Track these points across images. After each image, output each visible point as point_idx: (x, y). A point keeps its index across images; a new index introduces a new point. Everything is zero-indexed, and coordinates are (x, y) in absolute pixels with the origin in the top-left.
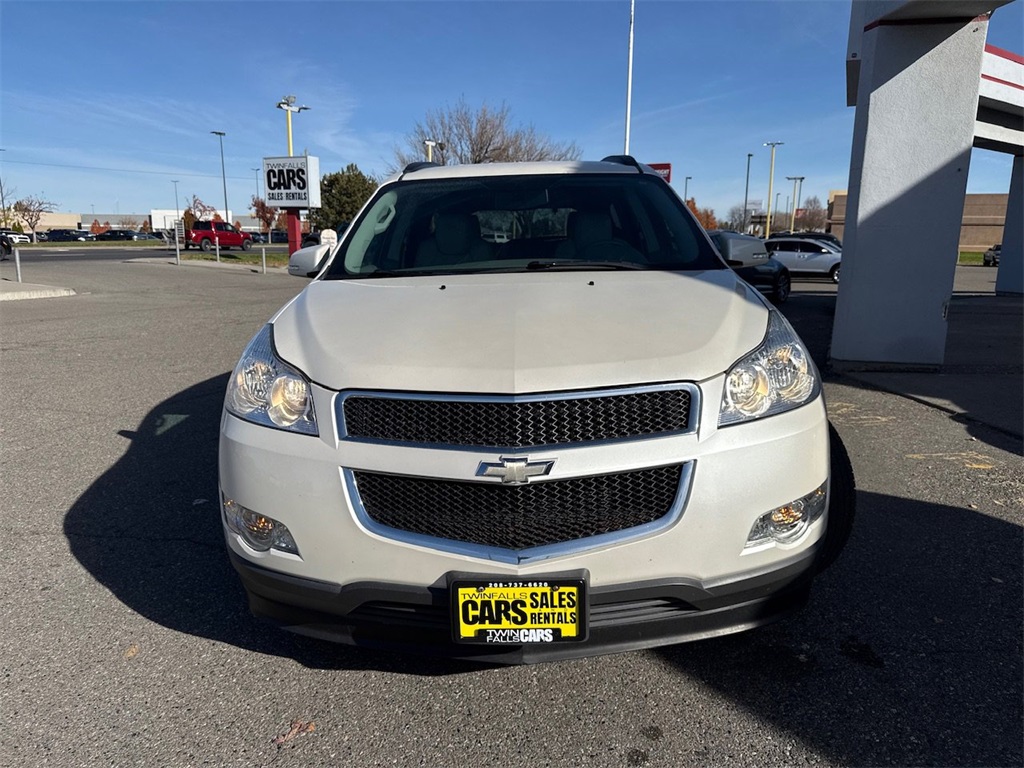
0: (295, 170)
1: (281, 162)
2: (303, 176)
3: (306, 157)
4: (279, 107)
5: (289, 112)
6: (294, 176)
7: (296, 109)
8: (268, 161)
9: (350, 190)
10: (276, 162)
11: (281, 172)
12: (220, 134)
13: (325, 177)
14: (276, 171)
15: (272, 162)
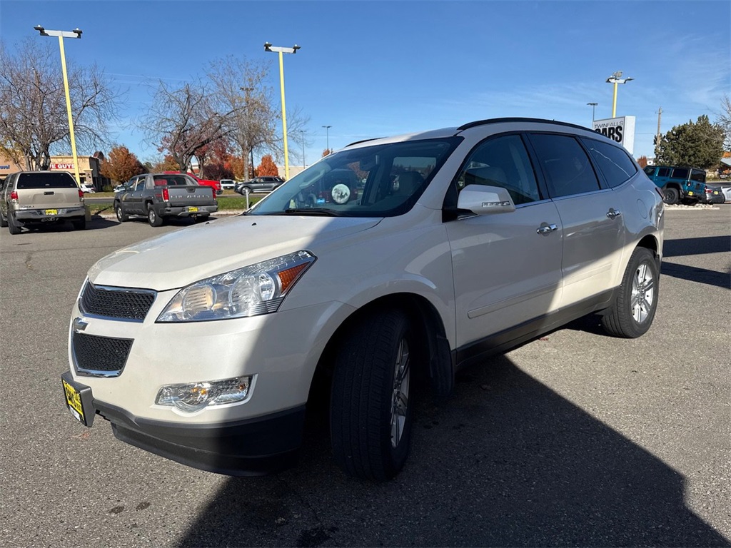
0: (615, 127)
1: (605, 122)
2: (620, 132)
3: (624, 117)
4: (608, 81)
5: (616, 84)
6: (613, 132)
7: (623, 81)
8: (597, 123)
9: (695, 137)
10: (601, 123)
11: (604, 130)
12: (594, 104)
13: (674, 129)
14: (601, 129)
15: (598, 123)
